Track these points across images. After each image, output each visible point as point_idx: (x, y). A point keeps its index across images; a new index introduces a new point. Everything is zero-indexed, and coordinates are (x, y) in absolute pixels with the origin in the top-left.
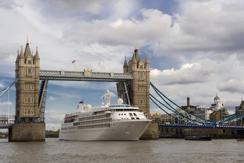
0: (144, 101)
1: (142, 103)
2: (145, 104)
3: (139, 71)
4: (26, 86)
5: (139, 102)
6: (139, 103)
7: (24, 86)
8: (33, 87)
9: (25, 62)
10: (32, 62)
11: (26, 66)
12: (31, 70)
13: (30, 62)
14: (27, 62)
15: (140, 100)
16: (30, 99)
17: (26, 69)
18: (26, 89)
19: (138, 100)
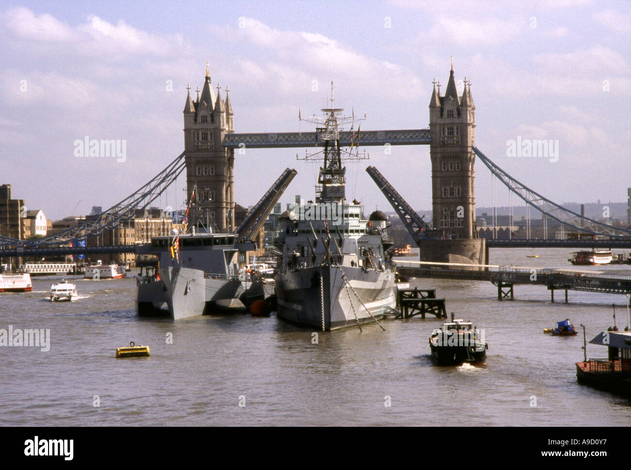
0: (459, 189)
1: (452, 193)
2: (460, 195)
3: (445, 124)
4: (199, 169)
5: (445, 192)
6: (445, 195)
7: (195, 168)
8: (212, 169)
9: (196, 120)
10: (209, 119)
11: (197, 127)
12: (207, 135)
13: (204, 120)
14: (199, 119)
15: (448, 188)
16: (207, 193)
17: (198, 134)
18: (199, 173)
19: (443, 189)
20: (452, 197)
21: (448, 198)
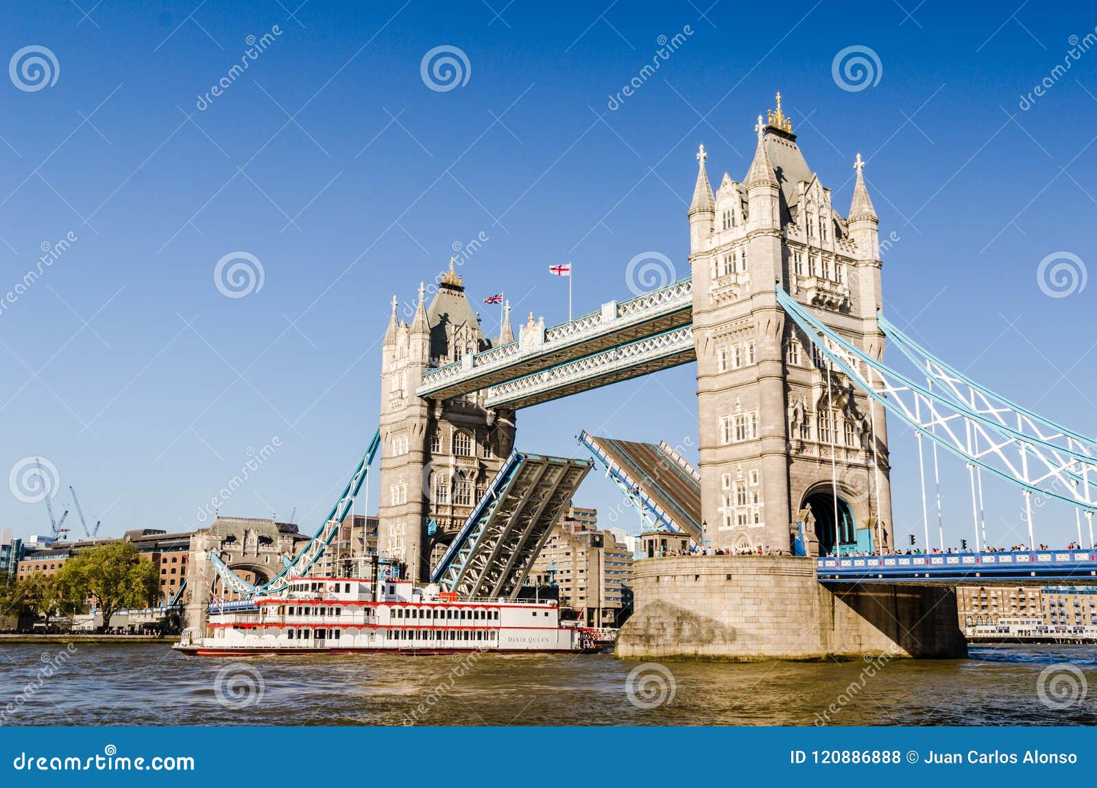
0: (754, 418)
1: (741, 431)
2: (758, 434)
3: (715, 250)
4: (396, 444)
5: (727, 432)
6: (727, 439)
7: (391, 444)
15: (732, 418)
18: (396, 452)
19: (722, 422)
20: (741, 440)
21: (732, 445)
